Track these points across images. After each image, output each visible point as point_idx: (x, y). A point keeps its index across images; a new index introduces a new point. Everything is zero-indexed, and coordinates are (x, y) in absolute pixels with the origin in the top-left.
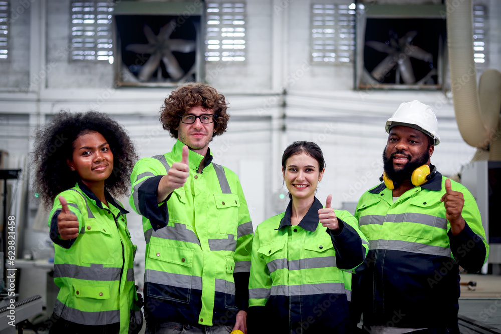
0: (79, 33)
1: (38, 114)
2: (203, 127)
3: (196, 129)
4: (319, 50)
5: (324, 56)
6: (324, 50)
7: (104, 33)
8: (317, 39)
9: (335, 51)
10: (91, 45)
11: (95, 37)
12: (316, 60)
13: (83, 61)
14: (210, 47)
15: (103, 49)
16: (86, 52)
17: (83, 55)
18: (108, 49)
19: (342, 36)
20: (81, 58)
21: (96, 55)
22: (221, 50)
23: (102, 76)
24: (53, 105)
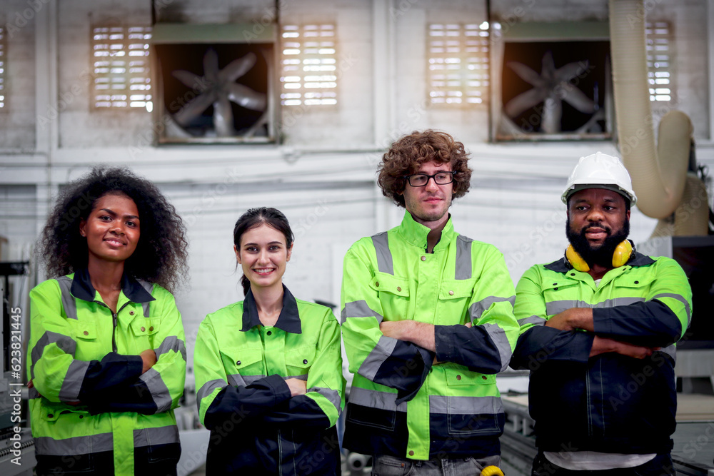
0: (104, 70)
1: (49, 185)
2: (438, 189)
3: (429, 192)
4: (439, 88)
5: (446, 97)
6: (445, 88)
7: (139, 70)
8: (437, 72)
9: (461, 89)
10: (121, 87)
11: (127, 76)
12: (435, 101)
13: (110, 109)
14: (287, 86)
15: (138, 92)
16: (114, 97)
17: (111, 101)
18: (145, 93)
19: (471, 67)
20: (107, 104)
21: (128, 101)
22: (303, 91)
23: (138, 130)
24: (70, 171)
